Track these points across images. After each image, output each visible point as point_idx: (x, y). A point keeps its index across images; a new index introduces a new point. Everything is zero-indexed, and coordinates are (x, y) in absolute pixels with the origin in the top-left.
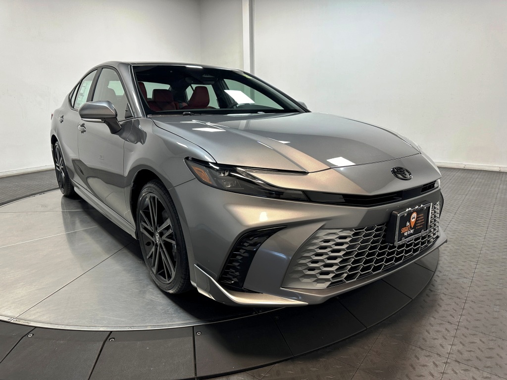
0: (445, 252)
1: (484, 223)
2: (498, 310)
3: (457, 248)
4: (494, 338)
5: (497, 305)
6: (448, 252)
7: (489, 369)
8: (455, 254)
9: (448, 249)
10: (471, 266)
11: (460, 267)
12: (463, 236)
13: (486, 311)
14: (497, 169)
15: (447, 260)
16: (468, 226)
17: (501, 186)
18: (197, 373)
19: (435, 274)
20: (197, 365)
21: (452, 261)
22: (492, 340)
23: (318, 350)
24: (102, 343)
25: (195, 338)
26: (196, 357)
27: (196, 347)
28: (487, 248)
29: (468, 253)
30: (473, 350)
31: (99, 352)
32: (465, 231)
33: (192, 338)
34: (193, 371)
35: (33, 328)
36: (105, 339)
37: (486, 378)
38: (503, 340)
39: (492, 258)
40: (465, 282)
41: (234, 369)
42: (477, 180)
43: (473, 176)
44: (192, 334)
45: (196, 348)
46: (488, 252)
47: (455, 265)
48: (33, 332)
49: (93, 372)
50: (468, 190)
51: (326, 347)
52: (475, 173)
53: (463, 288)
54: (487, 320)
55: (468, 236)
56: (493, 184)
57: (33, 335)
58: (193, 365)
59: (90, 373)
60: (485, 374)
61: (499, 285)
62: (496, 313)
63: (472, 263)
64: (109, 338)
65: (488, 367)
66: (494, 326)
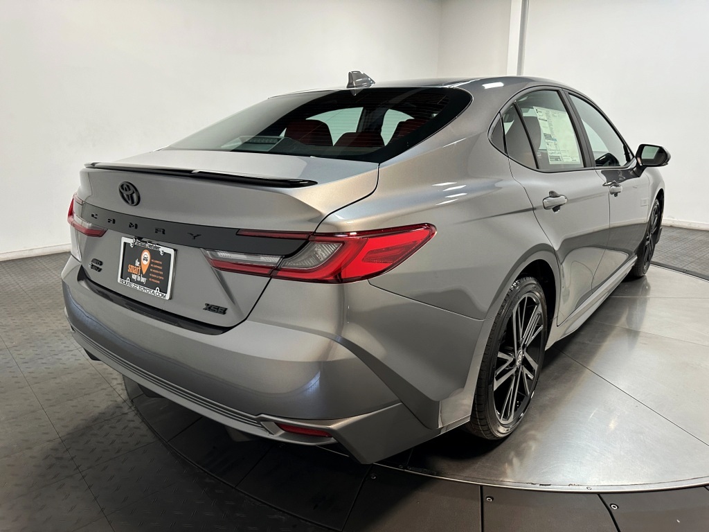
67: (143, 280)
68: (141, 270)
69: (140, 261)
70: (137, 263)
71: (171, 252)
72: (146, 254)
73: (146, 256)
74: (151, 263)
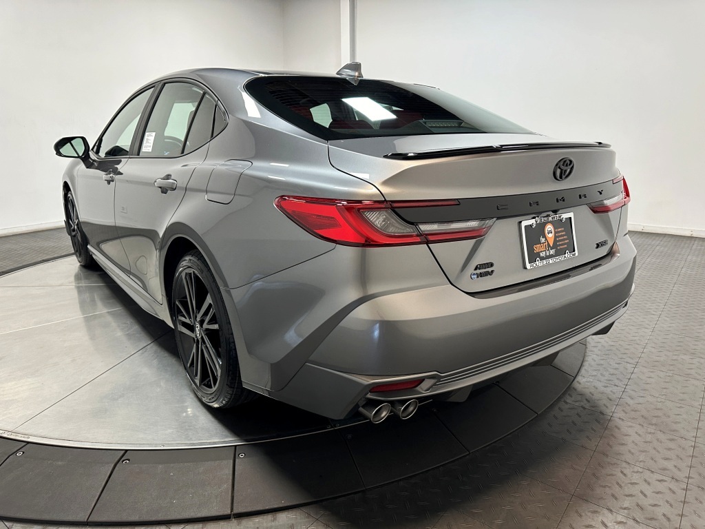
0: (595, 349)
1: (655, 310)
2: (653, 431)
3: (612, 344)
4: (640, 470)
5: (652, 425)
6: (599, 350)
7: (626, 511)
8: (607, 352)
9: (599, 345)
10: (627, 369)
11: (612, 371)
12: (623, 328)
13: (636, 433)
14: (688, 234)
15: (595, 361)
16: (633, 314)
17: (689, 258)
18: (234, 508)
19: (576, 380)
20: (235, 498)
21: (602, 362)
22: (637, 472)
23: (400, 480)
24: (113, 465)
25: (236, 462)
26: (235, 487)
27: (236, 473)
28: (653, 345)
29: (626, 351)
30: (609, 485)
31: (107, 478)
32: (628, 321)
33: (232, 461)
34: (229, 506)
35: (25, 444)
36: (117, 460)
37: (620, 523)
38: (652, 472)
39: (658, 359)
40: (615, 391)
41: (283, 503)
42: (658, 248)
43: (654, 242)
44: (232, 456)
45: (236, 476)
46: (653, 350)
47: (605, 368)
48: (23, 450)
49: (97, 505)
50: (643, 262)
51: (411, 477)
52: (658, 238)
53: (611, 400)
54: (636, 445)
55: (631, 327)
56: (679, 254)
57: (23, 453)
58: (230, 498)
59: (93, 505)
60: (620, 518)
61: (660, 396)
62: (650, 435)
63: (628, 365)
64: (123, 459)
65: (625, 509)
66: (644, 454)
67: (552, 252)
68: (548, 244)
69: (544, 236)
70: (543, 240)
71: (571, 215)
72: (549, 227)
73: (550, 229)
74: (555, 233)
